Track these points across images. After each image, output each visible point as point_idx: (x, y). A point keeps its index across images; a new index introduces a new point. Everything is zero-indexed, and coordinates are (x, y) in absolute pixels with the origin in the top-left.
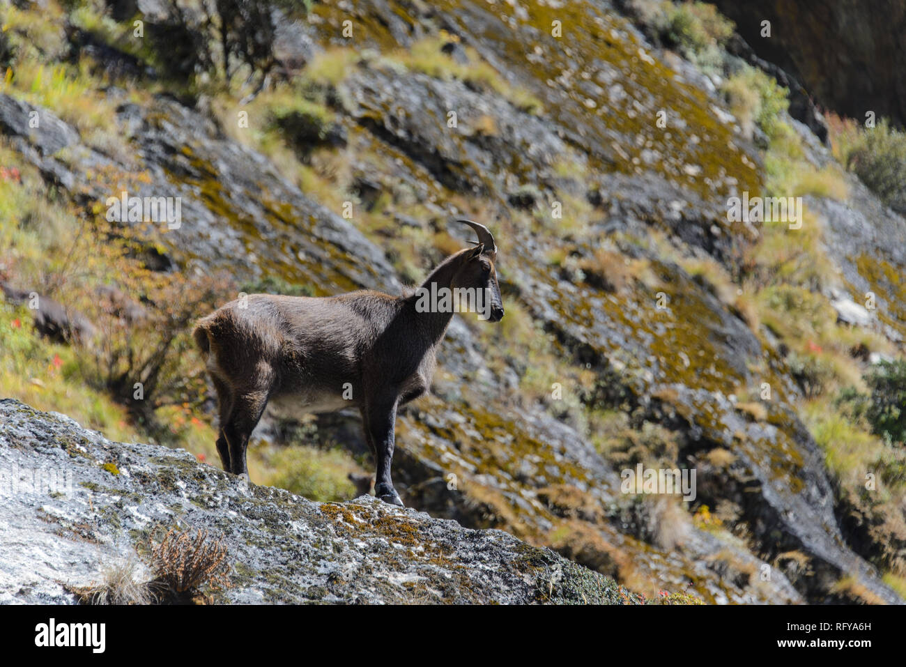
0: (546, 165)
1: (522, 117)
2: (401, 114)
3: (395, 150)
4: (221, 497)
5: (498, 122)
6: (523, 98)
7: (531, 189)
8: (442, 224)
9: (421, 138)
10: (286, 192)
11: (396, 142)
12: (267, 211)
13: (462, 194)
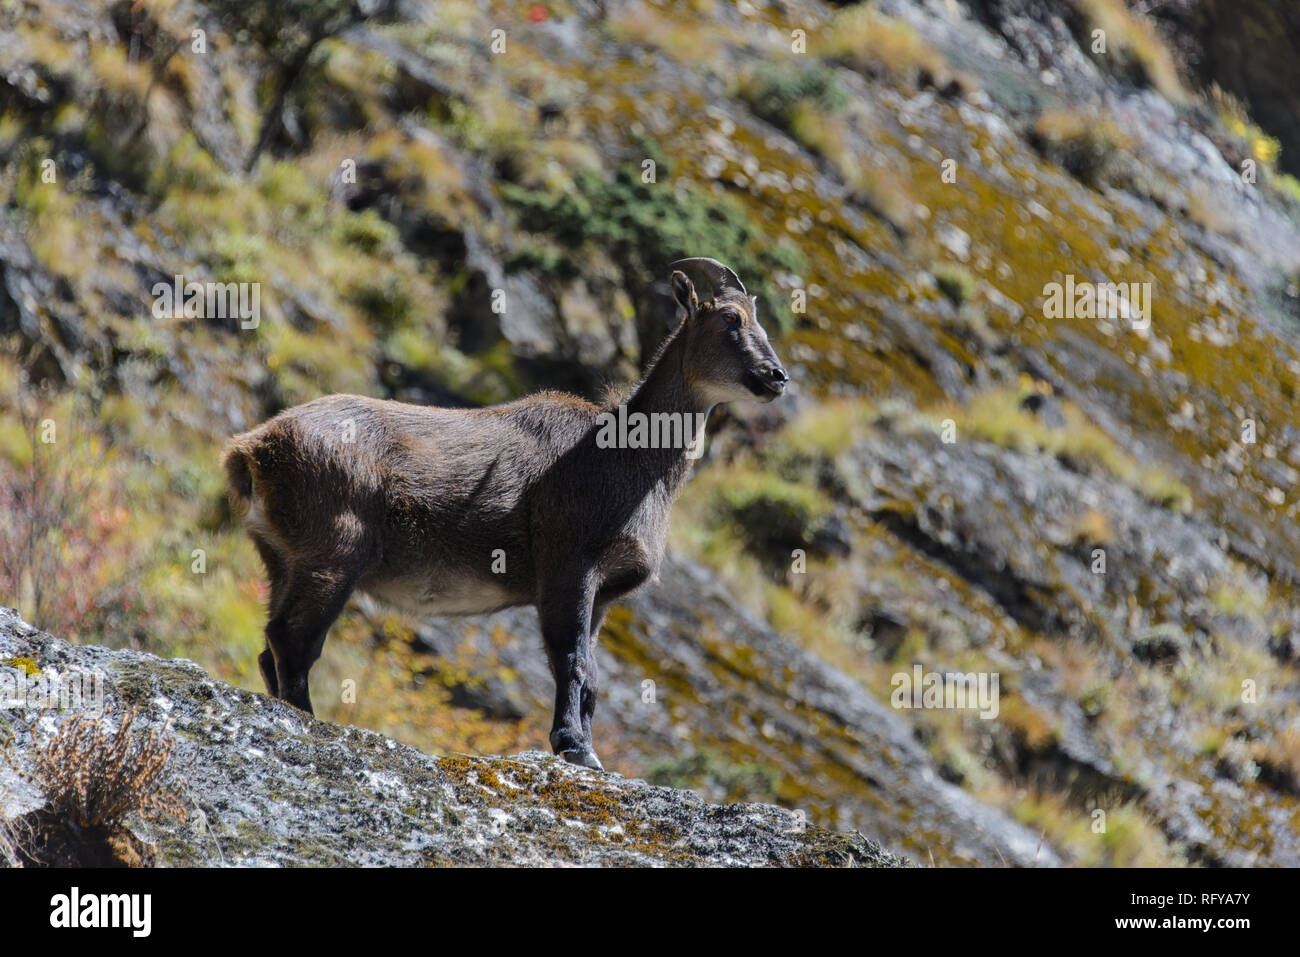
0: (1197, 594)
1: (1157, 515)
2: (947, 507)
3: (937, 565)
4: (238, 725)
5: (1114, 523)
6: (1159, 483)
7: (1172, 631)
8: (1014, 683)
9: (980, 545)
10: (743, 627)
11: (939, 551)
12: (711, 657)
13: (1050, 636)
